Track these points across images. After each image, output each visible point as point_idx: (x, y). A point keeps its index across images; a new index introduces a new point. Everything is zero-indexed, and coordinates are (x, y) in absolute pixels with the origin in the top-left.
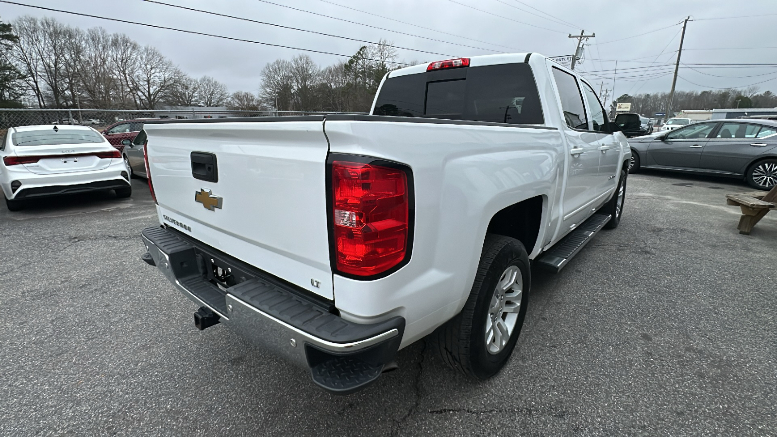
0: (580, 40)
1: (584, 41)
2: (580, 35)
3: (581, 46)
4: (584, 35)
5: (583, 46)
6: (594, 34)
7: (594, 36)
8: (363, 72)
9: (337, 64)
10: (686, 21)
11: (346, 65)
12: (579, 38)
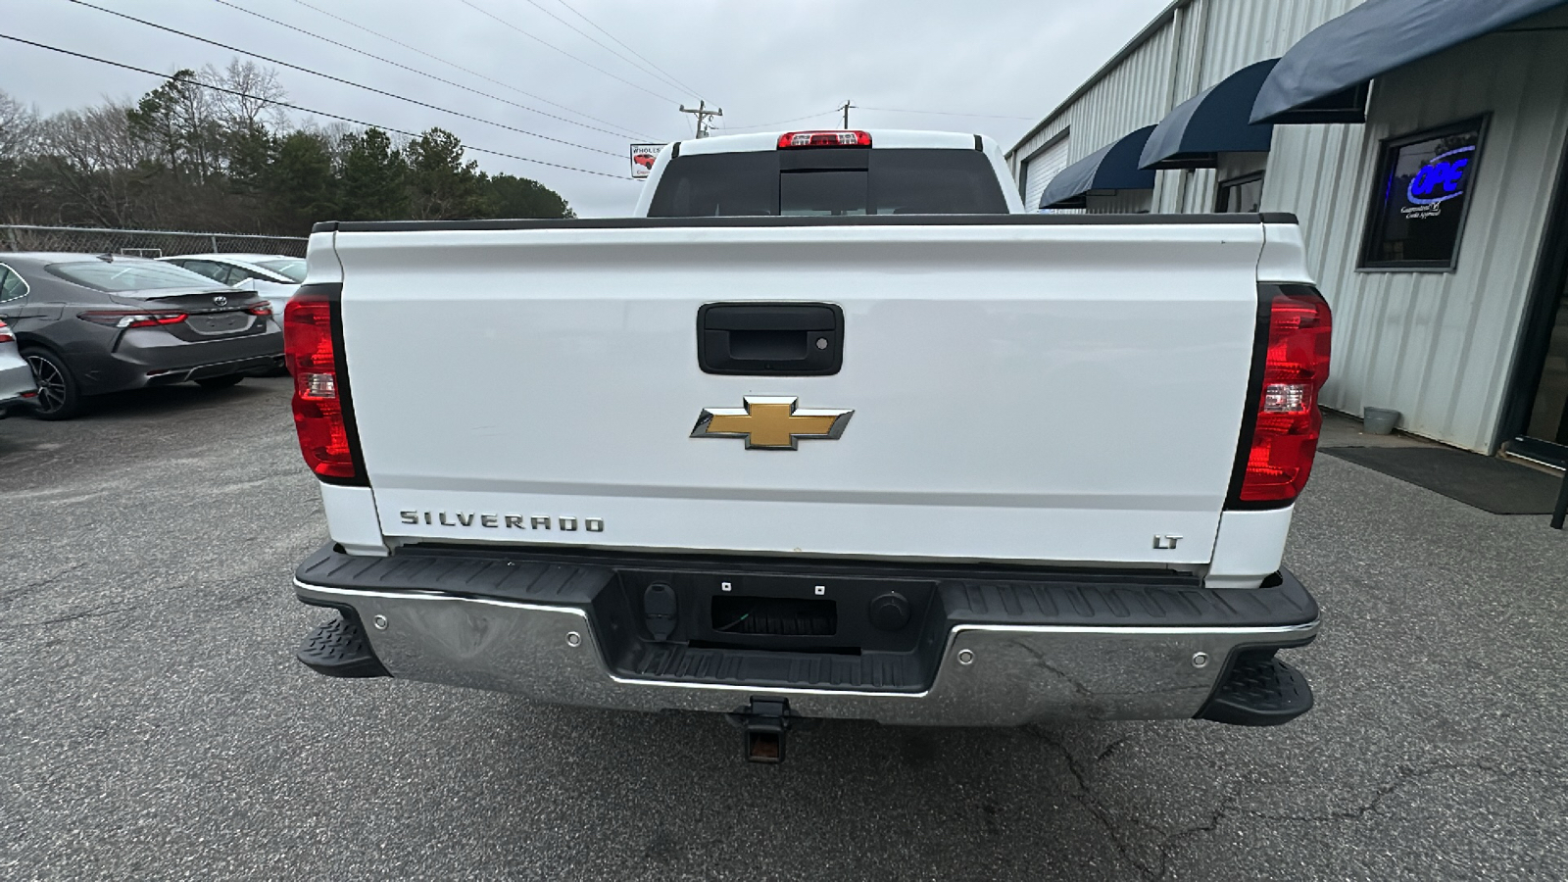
0: (701, 118)
1: (706, 120)
2: (698, 108)
3: (702, 129)
4: (704, 109)
5: (706, 128)
6: (720, 110)
7: (720, 113)
8: (191, 137)
9: (99, 106)
10: (847, 107)
11: (131, 114)
12: (698, 114)
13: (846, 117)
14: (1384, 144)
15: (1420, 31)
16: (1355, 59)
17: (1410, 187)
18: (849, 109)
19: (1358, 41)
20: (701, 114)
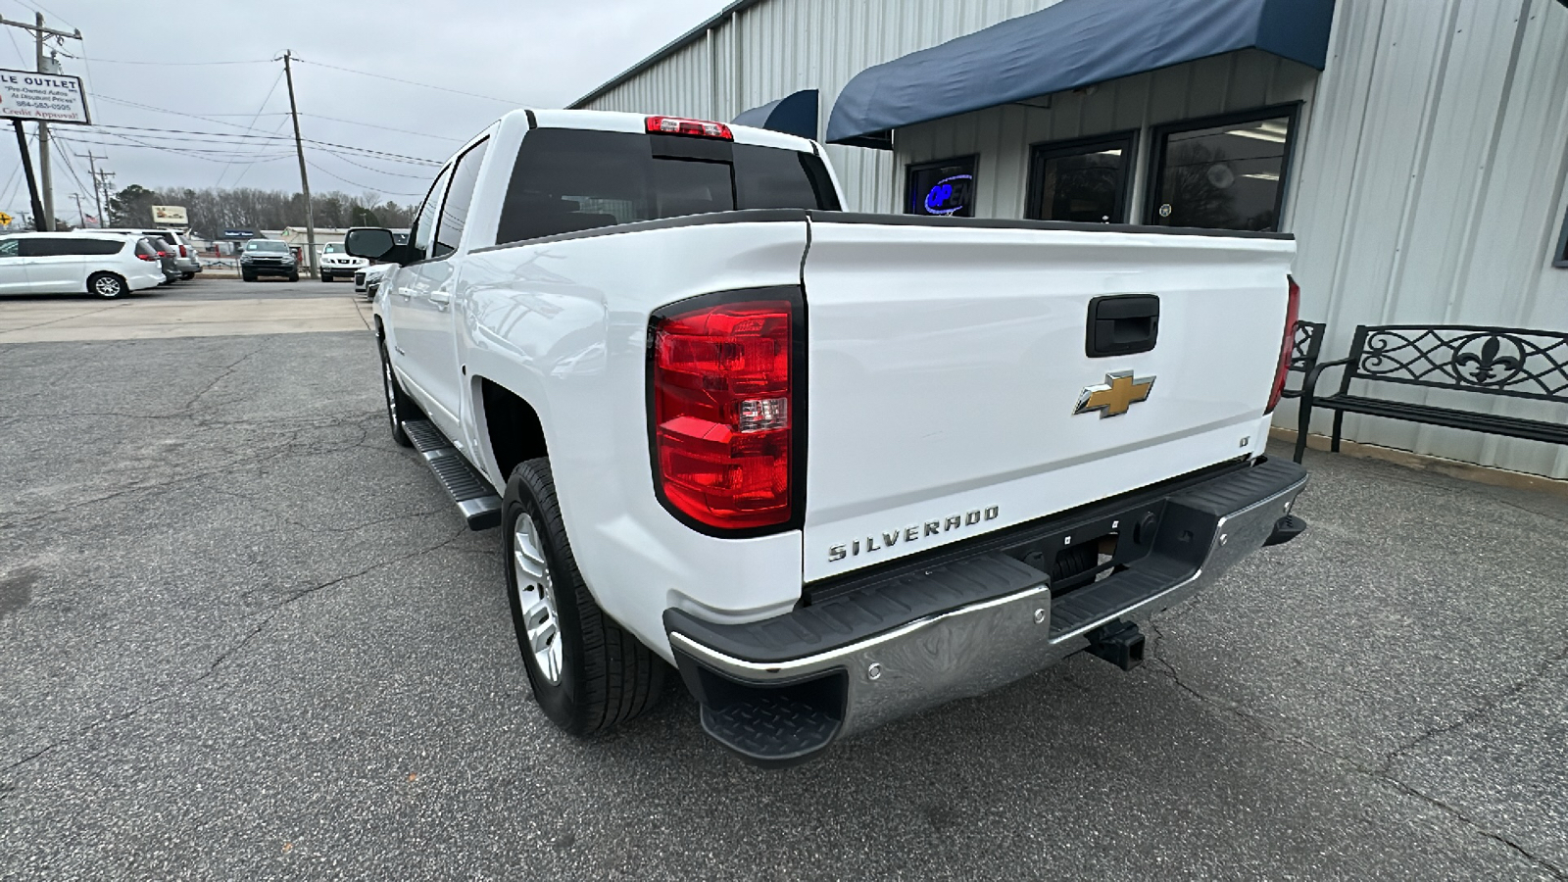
1: (52, 43)
2: (35, 24)
5: (53, 54)
6: (78, 32)
7: (77, 36)
13: (287, 69)
14: (908, 168)
15: (959, 92)
16: (910, 104)
17: (926, 201)
18: (291, 61)
19: (910, 90)
20: (39, 31)
